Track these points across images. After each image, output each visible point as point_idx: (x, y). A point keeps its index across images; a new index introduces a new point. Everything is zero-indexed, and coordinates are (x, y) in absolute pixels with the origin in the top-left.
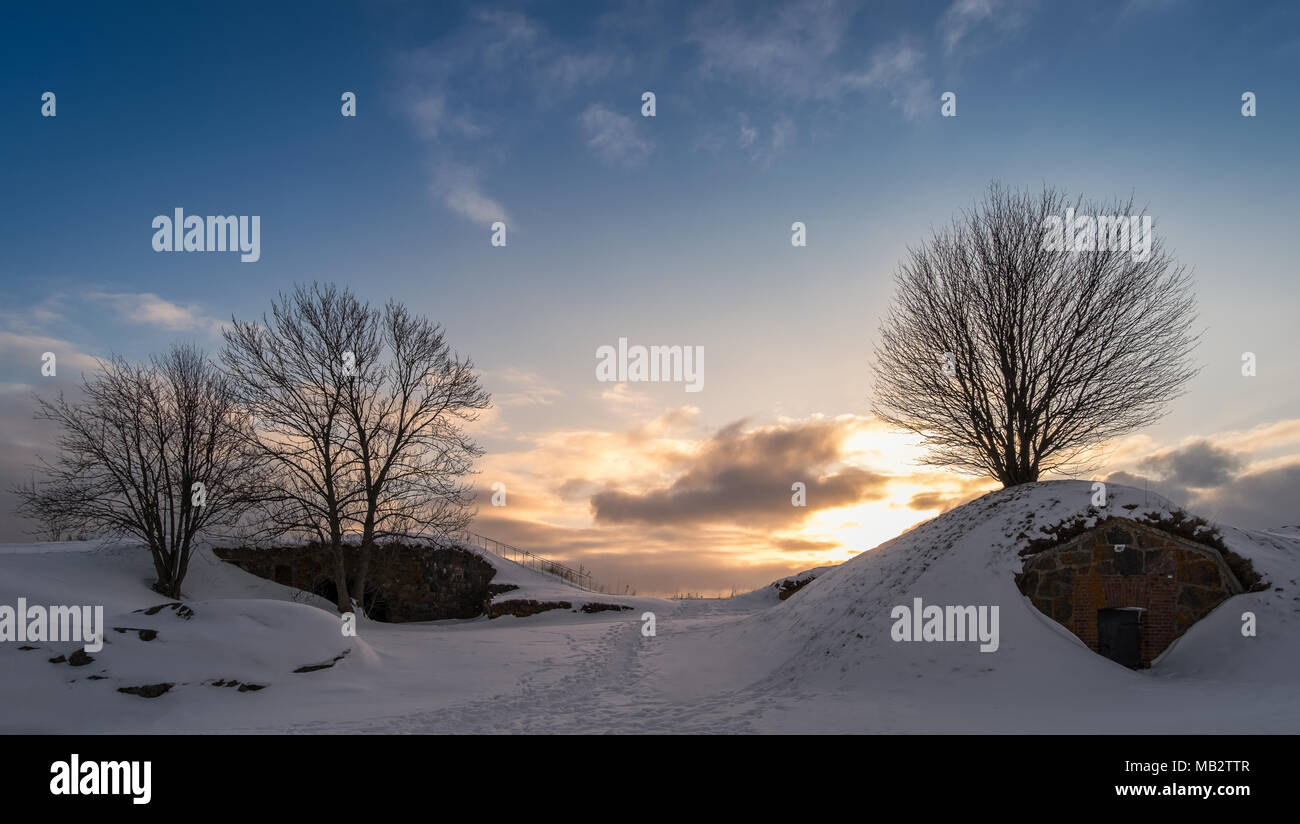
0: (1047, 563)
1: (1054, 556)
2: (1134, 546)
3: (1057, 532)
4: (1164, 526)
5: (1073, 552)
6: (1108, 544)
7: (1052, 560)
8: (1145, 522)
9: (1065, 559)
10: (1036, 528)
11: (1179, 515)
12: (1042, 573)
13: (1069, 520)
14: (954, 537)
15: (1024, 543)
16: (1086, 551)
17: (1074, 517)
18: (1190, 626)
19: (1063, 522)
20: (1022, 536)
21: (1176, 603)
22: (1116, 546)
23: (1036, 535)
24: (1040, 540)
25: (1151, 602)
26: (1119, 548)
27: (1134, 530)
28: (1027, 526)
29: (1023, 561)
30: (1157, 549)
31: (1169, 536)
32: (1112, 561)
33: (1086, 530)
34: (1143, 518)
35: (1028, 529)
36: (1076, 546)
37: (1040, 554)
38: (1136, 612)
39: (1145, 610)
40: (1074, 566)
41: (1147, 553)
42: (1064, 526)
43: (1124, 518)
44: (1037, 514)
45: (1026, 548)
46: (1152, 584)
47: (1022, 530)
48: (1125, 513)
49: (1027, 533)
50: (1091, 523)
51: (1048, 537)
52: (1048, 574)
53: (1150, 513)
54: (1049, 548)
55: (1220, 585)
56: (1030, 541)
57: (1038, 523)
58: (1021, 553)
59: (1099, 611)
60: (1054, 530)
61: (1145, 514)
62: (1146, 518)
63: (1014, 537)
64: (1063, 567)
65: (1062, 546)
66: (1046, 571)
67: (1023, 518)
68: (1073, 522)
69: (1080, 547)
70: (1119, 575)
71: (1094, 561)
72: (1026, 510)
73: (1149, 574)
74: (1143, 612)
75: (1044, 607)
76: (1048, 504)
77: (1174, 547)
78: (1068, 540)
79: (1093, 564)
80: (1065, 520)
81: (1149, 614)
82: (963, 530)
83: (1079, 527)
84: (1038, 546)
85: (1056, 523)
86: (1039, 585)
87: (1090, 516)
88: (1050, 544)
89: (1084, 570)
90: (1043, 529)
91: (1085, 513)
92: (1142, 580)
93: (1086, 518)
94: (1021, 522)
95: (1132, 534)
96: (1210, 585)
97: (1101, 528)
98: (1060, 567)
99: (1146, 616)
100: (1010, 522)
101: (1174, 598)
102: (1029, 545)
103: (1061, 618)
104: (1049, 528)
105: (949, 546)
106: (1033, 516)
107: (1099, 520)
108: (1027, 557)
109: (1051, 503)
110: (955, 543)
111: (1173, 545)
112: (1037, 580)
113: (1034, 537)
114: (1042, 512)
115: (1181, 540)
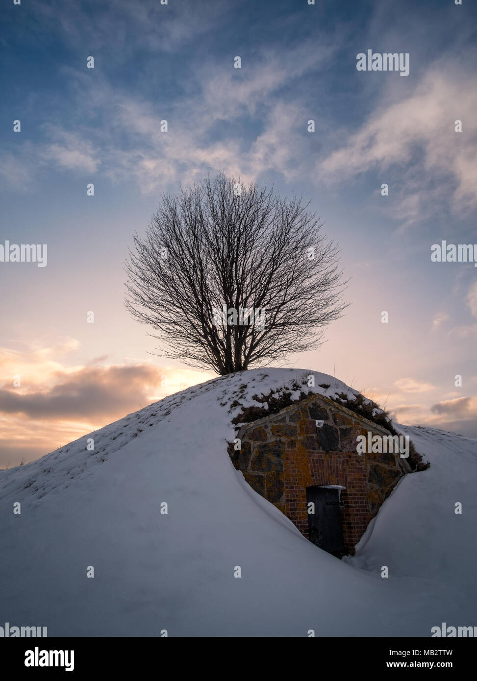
0: (258, 434)
1: (266, 427)
2: (331, 423)
3: (267, 401)
4: (350, 405)
5: (281, 424)
6: (310, 419)
7: (264, 431)
8: (338, 401)
9: (277, 431)
10: (249, 397)
11: (360, 397)
12: (255, 444)
13: (278, 391)
14: (173, 406)
15: (238, 411)
16: (293, 424)
17: (281, 389)
18: (381, 505)
19: (272, 392)
20: (236, 404)
21: (367, 481)
22: (317, 421)
23: (248, 403)
24: (252, 408)
25: (348, 480)
26: (320, 423)
27: (329, 407)
28: (240, 395)
29: (236, 429)
30: (348, 427)
31: (355, 415)
32: (315, 435)
33: (291, 403)
34: (336, 397)
35: (241, 397)
36: (284, 418)
37: (252, 424)
38: (336, 490)
39: (345, 488)
40: (283, 439)
41: (342, 430)
42: (274, 396)
43: (321, 396)
44: (249, 385)
45: (240, 415)
46: (347, 461)
47: (236, 399)
48: (321, 391)
49: (241, 401)
50: (296, 396)
51: (259, 405)
52: (260, 446)
53: (340, 393)
54: (261, 417)
55: (395, 465)
56: (243, 409)
57: (250, 392)
58: (235, 421)
59: (307, 489)
60: (265, 399)
61: (336, 394)
62: (338, 397)
63: (228, 407)
64: (273, 439)
65: (272, 416)
66: (258, 443)
67: (237, 389)
68: (281, 394)
69: (288, 419)
70: (321, 451)
71: (300, 435)
72: (239, 384)
73: (344, 450)
74: (343, 491)
75: (256, 483)
76: (258, 378)
77: (359, 427)
78: (277, 411)
79: (299, 438)
80: (275, 390)
81: (348, 492)
82: (183, 401)
83: (286, 400)
84: (251, 415)
85: (267, 393)
86: (252, 457)
87: (295, 390)
88: (262, 413)
89: (292, 444)
90: (255, 398)
91: (290, 387)
92: (339, 457)
93: (291, 391)
94: (236, 392)
95: (328, 412)
96: (388, 464)
97: (304, 402)
98: (271, 439)
99: (346, 495)
100: (225, 393)
101: (365, 476)
102: (242, 412)
103: (273, 498)
104: (260, 397)
105: (168, 413)
106: (245, 386)
107: (302, 394)
108: (240, 425)
109: (261, 377)
110: (174, 412)
111: (359, 424)
112: (250, 452)
113: (247, 405)
114: (254, 384)
115: (364, 419)
